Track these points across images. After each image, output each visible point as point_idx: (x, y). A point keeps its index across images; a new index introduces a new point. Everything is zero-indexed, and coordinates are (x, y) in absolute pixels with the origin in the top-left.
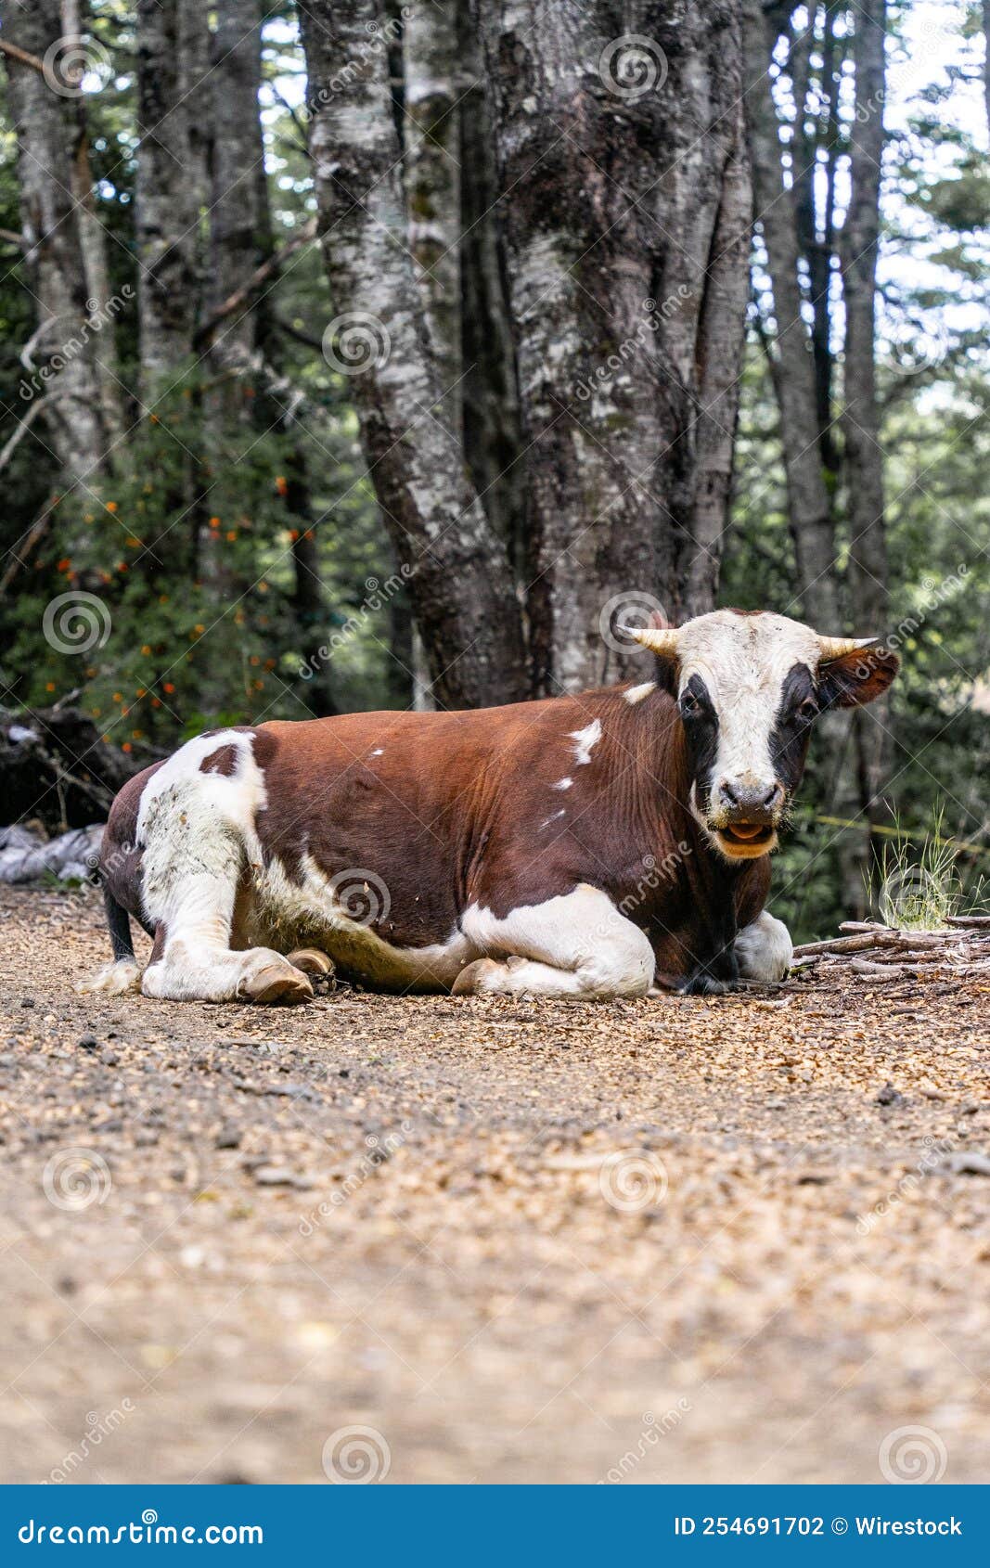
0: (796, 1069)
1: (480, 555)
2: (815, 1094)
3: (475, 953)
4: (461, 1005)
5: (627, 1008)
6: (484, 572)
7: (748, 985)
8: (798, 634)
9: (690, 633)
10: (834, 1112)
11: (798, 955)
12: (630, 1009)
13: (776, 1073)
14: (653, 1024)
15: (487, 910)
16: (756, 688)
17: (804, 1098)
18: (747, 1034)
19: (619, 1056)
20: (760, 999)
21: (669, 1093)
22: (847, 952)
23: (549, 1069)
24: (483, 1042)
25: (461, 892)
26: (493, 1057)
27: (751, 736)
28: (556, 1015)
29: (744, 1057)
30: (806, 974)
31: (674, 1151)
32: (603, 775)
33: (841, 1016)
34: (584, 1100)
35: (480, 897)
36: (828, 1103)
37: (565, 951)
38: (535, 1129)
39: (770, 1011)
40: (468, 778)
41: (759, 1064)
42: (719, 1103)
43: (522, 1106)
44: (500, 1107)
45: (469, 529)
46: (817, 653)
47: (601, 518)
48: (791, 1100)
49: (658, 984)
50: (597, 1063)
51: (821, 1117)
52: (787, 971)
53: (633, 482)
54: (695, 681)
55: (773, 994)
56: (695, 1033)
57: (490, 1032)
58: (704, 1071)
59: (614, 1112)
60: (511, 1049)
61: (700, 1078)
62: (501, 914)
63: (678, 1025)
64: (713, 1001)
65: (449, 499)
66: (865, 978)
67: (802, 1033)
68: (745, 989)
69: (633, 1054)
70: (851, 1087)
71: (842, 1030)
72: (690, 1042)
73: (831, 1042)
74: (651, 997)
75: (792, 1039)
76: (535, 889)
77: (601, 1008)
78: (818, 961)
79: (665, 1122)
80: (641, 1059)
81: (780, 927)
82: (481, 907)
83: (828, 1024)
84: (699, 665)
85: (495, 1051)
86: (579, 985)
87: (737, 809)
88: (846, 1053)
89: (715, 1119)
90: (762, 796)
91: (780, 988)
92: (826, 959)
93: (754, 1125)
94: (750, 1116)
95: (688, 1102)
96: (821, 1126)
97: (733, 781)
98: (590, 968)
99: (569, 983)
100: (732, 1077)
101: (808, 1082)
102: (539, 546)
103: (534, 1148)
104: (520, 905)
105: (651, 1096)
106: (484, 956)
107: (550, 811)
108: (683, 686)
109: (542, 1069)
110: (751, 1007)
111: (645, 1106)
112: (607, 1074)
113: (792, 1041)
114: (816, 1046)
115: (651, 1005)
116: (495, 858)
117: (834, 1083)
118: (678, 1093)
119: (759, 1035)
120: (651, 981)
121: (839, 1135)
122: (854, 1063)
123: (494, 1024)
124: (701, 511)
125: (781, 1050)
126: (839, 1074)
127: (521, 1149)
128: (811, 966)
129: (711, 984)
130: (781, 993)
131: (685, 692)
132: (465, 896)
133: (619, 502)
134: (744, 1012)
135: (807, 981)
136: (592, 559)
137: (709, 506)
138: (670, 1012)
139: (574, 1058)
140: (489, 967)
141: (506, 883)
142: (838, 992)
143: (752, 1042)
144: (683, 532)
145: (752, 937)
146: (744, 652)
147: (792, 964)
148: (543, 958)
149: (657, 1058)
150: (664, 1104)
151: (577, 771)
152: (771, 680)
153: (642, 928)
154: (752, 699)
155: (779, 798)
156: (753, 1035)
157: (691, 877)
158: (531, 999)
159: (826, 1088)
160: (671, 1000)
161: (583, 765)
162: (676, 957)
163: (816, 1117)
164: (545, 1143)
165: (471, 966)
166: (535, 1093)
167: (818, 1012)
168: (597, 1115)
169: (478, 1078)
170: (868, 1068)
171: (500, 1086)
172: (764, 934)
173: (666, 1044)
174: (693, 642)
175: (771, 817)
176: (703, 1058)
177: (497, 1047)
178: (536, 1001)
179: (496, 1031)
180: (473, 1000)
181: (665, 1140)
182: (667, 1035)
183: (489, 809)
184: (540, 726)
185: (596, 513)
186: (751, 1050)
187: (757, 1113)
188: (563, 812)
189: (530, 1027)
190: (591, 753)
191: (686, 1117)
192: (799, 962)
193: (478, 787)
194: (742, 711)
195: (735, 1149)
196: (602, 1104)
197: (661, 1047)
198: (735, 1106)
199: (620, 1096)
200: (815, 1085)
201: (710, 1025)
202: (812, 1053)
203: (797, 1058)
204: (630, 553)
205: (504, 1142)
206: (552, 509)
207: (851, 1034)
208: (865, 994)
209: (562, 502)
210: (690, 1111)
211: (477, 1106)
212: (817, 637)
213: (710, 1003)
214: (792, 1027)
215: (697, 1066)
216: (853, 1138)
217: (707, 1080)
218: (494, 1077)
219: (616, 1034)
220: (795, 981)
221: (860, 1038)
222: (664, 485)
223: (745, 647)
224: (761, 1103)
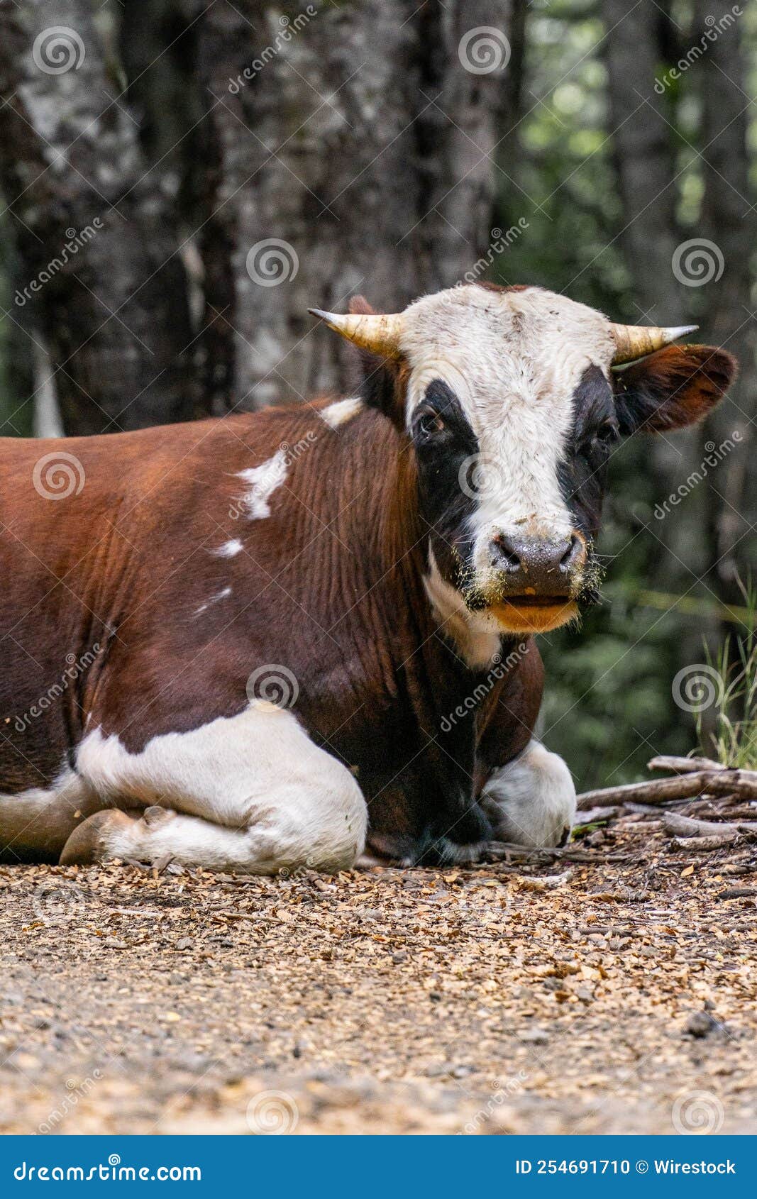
0: (570, 982)
1: (128, 197)
2: (595, 1021)
3: (94, 802)
4: (73, 879)
5: (324, 886)
6: (134, 222)
7: (508, 853)
8: (582, 321)
9: (421, 318)
10: (622, 1048)
11: (585, 806)
12: (329, 888)
13: (539, 988)
14: (360, 911)
15: (114, 740)
16: (530, 398)
17: (579, 1026)
18: (500, 927)
19: (306, 959)
20: (525, 873)
21: (375, 1017)
22: (657, 802)
23: (197, 980)
24: (104, 936)
25: (75, 710)
26: (115, 960)
27: (533, 467)
28: (216, 895)
29: (494, 964)
30: (596, 836)
31: (361, 1111)
32: (288, 536)
33: (646, 900)
34: (246, 1027)
35: (104, 720)
36: (614, 1034)
37: (233, 799)
38: (156, 1075)
39: (539, 892)
40: (87, 538)
41: (516, 973)
42: (449, 1032)
43: (152, 1037)
44: (118, 1038)
45: (111, 158)
46: (611, 348)
47: (311, 143)
48: (559, 1029)
49: (371, 850)
50: (272, 969)
51: (601, 1056)
52: (566, 832)
53: (358, 89)
54: (437, 390)
55: (545, 866)
56: (423, 925)
57: (115, 921)
58: (430, 983)
59: (290, 1047)
60: (144, 947)
61: (423, 995)
62: (134, 745)
63: (398, 913)
64: (454, 876)
65: (82, 112)
66: (683, 842)
67: (584, 926)
68: (502, 858)
69: (327, 957)
70: (651, 1009)
71: (645, 921)
72: (414, 939)
73: (626, 940)
74: (360, 869)
75: (568, 935)
76: (187, 706)
77: (285, 885)
78: (615, 815)
79: (366, 1062)
80: (339, 964)
81: (557, 764)
82: (105, 736)
83: (624, 913)
84: (441, 365)
85: (119, 950)
86: (252, 851)
87: (521, 571)
88: (647, 958)
89: (442, 1058)
90: (555, 552)
91: (555, 858)
92: (629, 813)
93: (500, 1069)
94: (495, 1053)
95: (403, 1032)
96: (600, 1070)
97: (511, 531)
98: (269, 825)
99: (236, 848)
100: (472, 993)
101: (586, 1002)
102: (216, 183)
103: (148, 1105)
104: (164, 731)
105: (348, 1022)
106: (109, 806)
107: (207, 591)
108: (414, 398)
109: (187, 979)
110: (510, 885)
111: (339, 1036)
112: (283, 987)
113: (567, 938)
114: (604, 946)
115: (361, 881)
116: (126, 660)
117: (625, 1004)
118: (389, 1016)
119: (520, 929)
120: (361, 845)
121: (627, 1083)
122: (657, 972)
123: (120, 909)
124: (462, 133)
125: (551, 951)
126: (634, 990)
127: (127, 1106)
128: (606, 822)
129: (451, 850)
130: (557, 865)
131: (418, 409)
132: (82, 717)
133: (338, 119)
134: (501, 891)
135: (597, 846)
136: (294, 204)
137: (473, 125)
138: (388, 893)
139: (238, 962)
140: (116, 822)
141: (143, 698)
142: (642, 863)
143: (507, 940)
144: (433, 165)
145: (513, 781)
146: (508, 345)
147: (575, 820)
148: (198, 810)
149: (363, 962)
150: (367, 1033)
151: (249, 529)
152: (556, 389)
153: (347, 766)
154: (528, 414)
155: (579, 555)
156: (509, 928)
157: (413, 688)
158: (179, 870)
159: (612, 1012)
160: (392, 873)
161: (258, 521)
162: (397, 810)
163: (593, 1056)
164: (162, 1098)
165: (89, 821)
166: (172, 1016)
167: (610, 893)
168: (265, 1050)
169: (89, 992)
170: (679, 980)
171: (122, 1006)
172: (532, 774)
173: (377, 941)
174: (428, 332)
175: (569, 582)
176: (431, 964)
177: (123, 944)
178: (186, 875)
179: (124, 920)
180: (93, 872)
181: (350, 1093)
182: (380, 928)
183: (116, 586)
184: (196, 461)
185: (302, 134)
186: (505, 952)
187: (505, 1049)
188: (227, 591)
189: (175, 913)
190: (270, 502)
191: (398, 1054)
192: (588, 816)
193: (101, 553)
194: (513, 432)
195: (453, 1110)
196: (272, 1033)
197: (370, 947)
198: (473, 1038)
199: (302, 1021)
200: (597, 1005)
201: (446, 913)
202: (596, 956)
203: (573, 964)
204: (354, 197)
205: (106, 1096)
206: (237, 128)
207: (657, 927)
208: (682, 867)
209: (251, 117)
210: (405, 1045)
211: (83, 1035)
212: (609, 326)
213: (449, 879)
214: (570, 917)
215: (419, 977)
216: (648, 1088)
217: (434, 998)
218: (112, 990)
219: (304, 925)
220: (579, 846)
221: (671, 934)
222: (405, 91)
223: (507, 338)
224: (512, 1033)
